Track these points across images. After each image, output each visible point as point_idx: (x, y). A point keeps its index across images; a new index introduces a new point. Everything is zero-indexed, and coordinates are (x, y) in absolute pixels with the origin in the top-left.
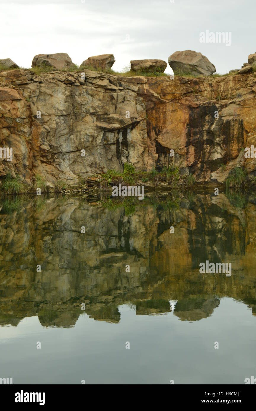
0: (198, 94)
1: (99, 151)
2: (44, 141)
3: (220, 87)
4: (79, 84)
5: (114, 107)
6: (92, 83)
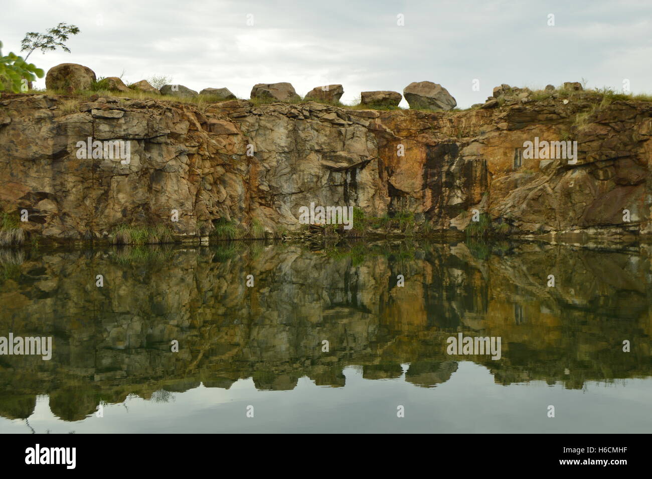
0: (436, 131)
1: (324, 193)
2: (263, 181)
3: (461, 122)
4: (303, 118)
5: (342, 143)
6: (317, 117)
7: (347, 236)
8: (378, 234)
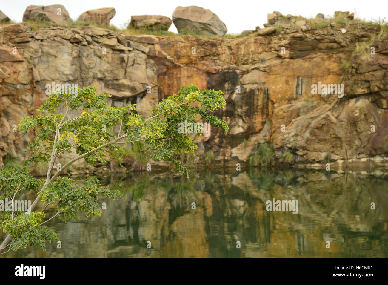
0: (216, 58)
3: (240, 49)
4: (86, 43)
5: (124, 71)
6: (98, 42)
7: (132, 169)
8: (160, 167)
